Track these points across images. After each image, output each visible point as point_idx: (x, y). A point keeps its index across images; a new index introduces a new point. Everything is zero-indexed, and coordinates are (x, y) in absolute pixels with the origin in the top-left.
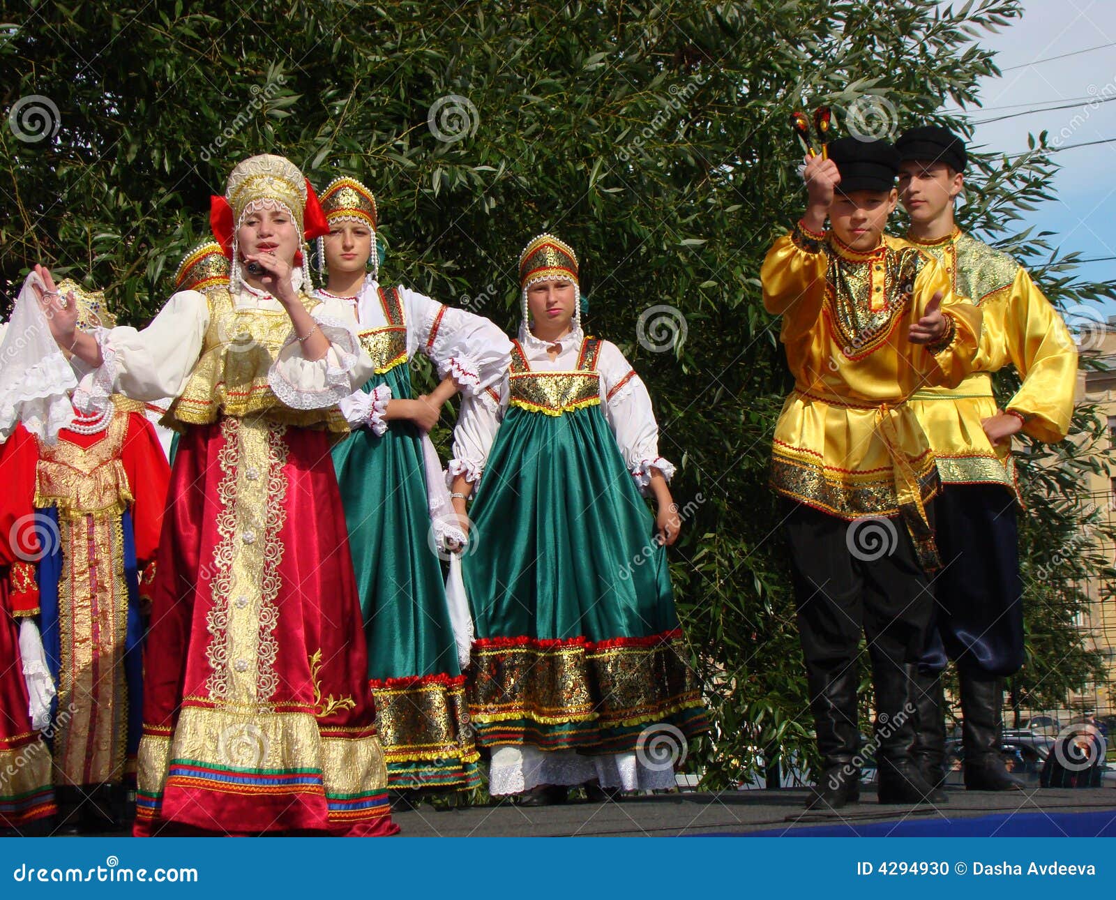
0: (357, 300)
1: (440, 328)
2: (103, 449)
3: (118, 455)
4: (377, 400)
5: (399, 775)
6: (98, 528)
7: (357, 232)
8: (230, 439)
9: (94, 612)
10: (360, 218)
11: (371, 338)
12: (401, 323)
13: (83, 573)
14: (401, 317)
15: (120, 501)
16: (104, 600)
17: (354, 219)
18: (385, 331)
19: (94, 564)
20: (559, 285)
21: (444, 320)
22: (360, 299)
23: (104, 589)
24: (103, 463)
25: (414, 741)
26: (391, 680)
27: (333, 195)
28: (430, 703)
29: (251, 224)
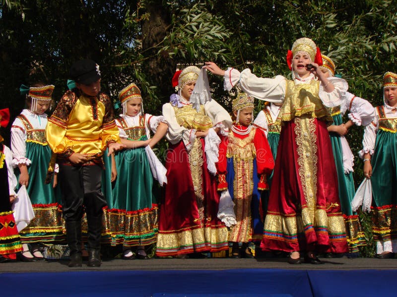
1: (353, 103)
2: (247, 140)
3: (252, 141)
6: (245, 164)
8: (297, 124)
9: (244, 190)
13: (240, 178)
15: (253, 155)
16: (246, 186)
19: (244, 175)
20: (393, 89)
23: (246, 183)
24: (247, 144)
29: (297, 58)
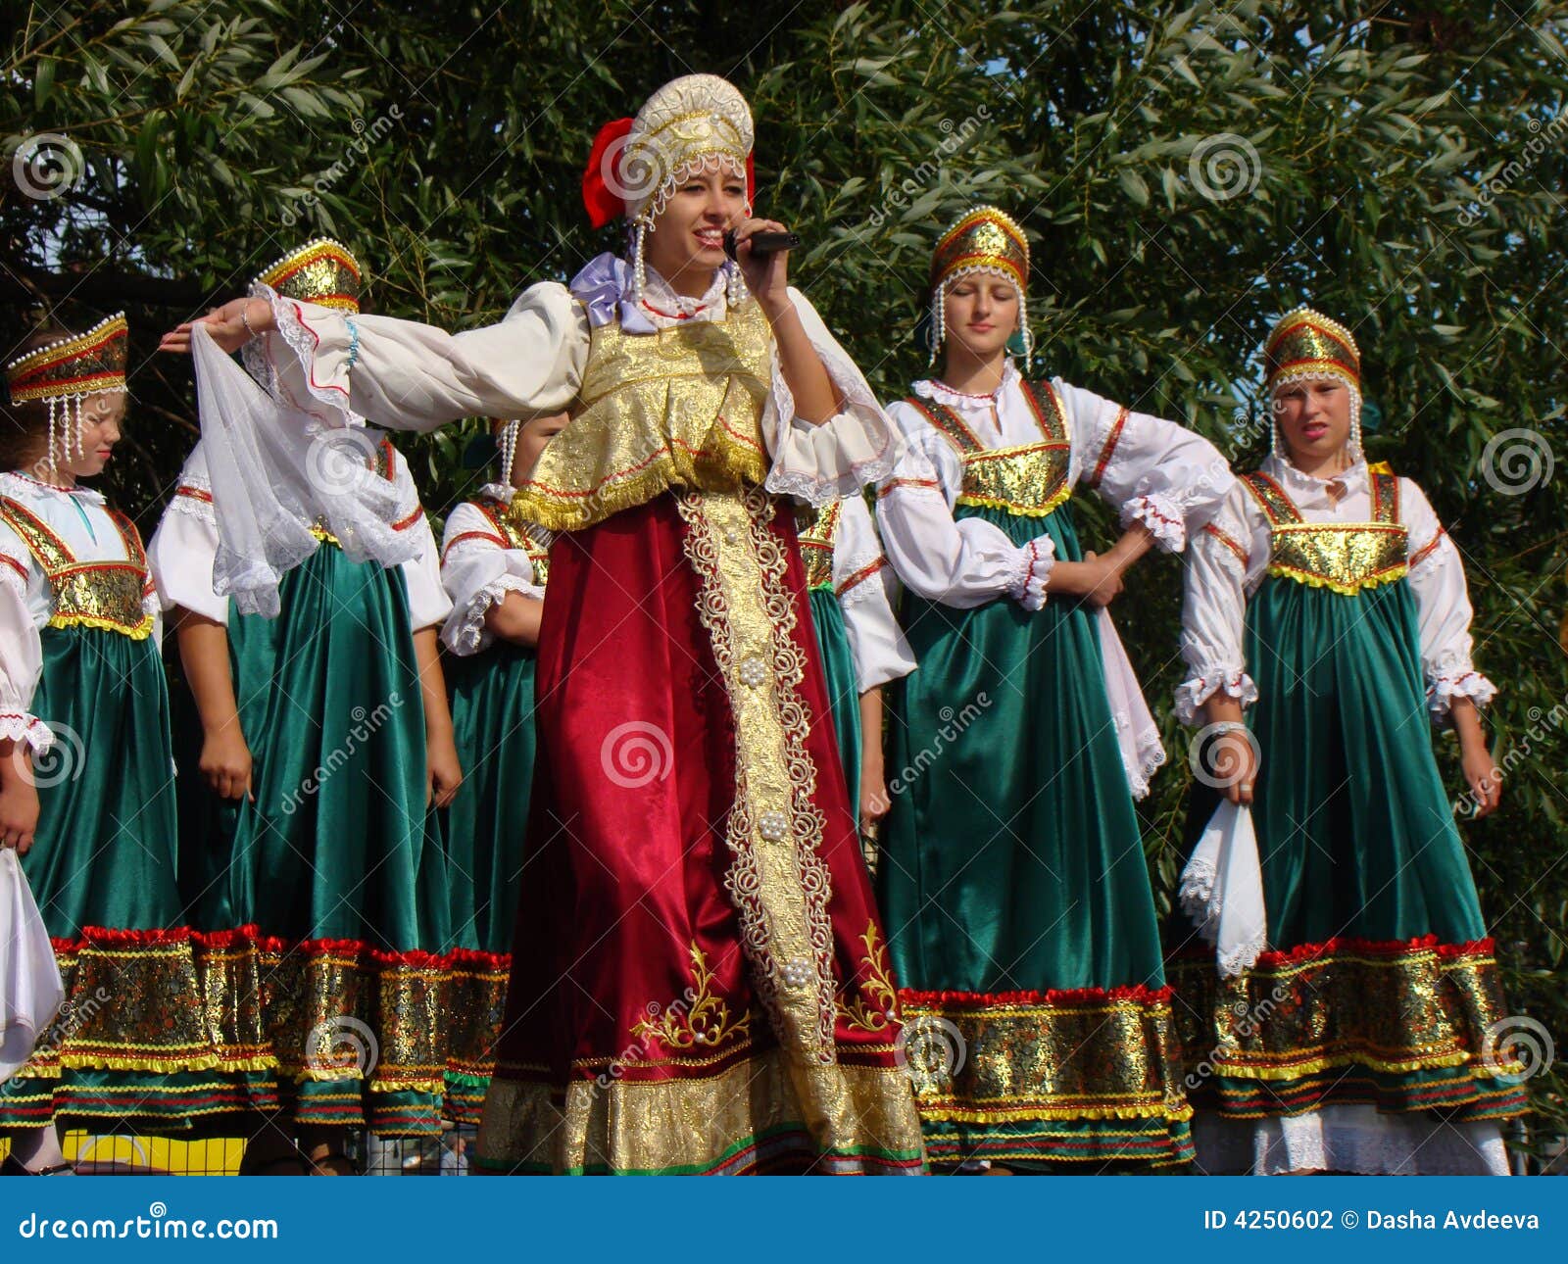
0: (995, 400)
1: (1120, 444)
4: (1036, 559)
5: (1062, 1139)
7: (996, 294)
10: (1005, 272)
11: (1020, 460)
12: (1063, 437)
14: (1062, 426)
17: (994, 272)
18: (1042, 449)
20: (1323, 389)
21: (1126, 432)
22: (1000, 398)
25: (1088, 1090)
26: (1053, 992)
27: (968, 232)
28: (1120, 1030)
